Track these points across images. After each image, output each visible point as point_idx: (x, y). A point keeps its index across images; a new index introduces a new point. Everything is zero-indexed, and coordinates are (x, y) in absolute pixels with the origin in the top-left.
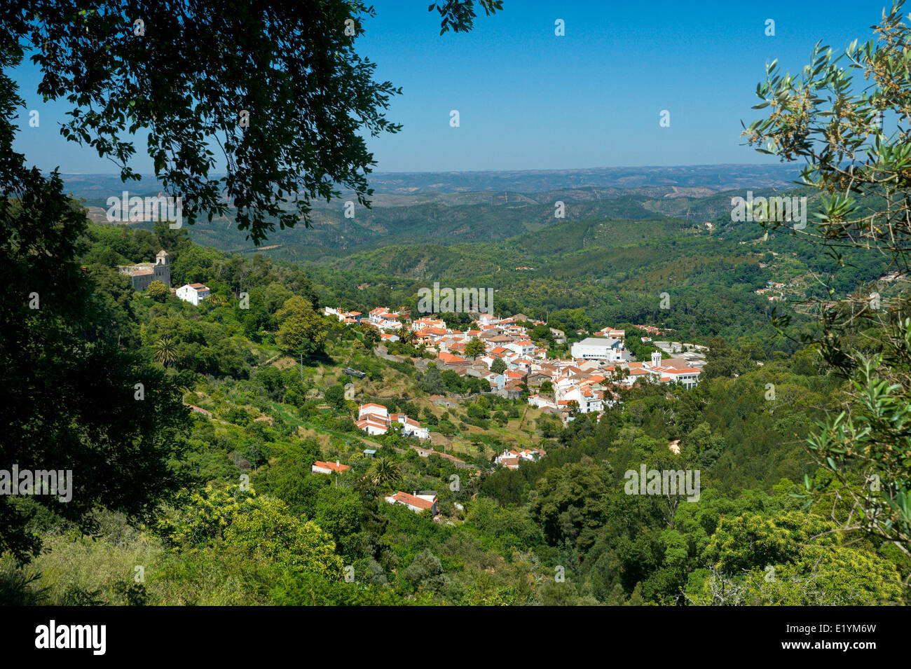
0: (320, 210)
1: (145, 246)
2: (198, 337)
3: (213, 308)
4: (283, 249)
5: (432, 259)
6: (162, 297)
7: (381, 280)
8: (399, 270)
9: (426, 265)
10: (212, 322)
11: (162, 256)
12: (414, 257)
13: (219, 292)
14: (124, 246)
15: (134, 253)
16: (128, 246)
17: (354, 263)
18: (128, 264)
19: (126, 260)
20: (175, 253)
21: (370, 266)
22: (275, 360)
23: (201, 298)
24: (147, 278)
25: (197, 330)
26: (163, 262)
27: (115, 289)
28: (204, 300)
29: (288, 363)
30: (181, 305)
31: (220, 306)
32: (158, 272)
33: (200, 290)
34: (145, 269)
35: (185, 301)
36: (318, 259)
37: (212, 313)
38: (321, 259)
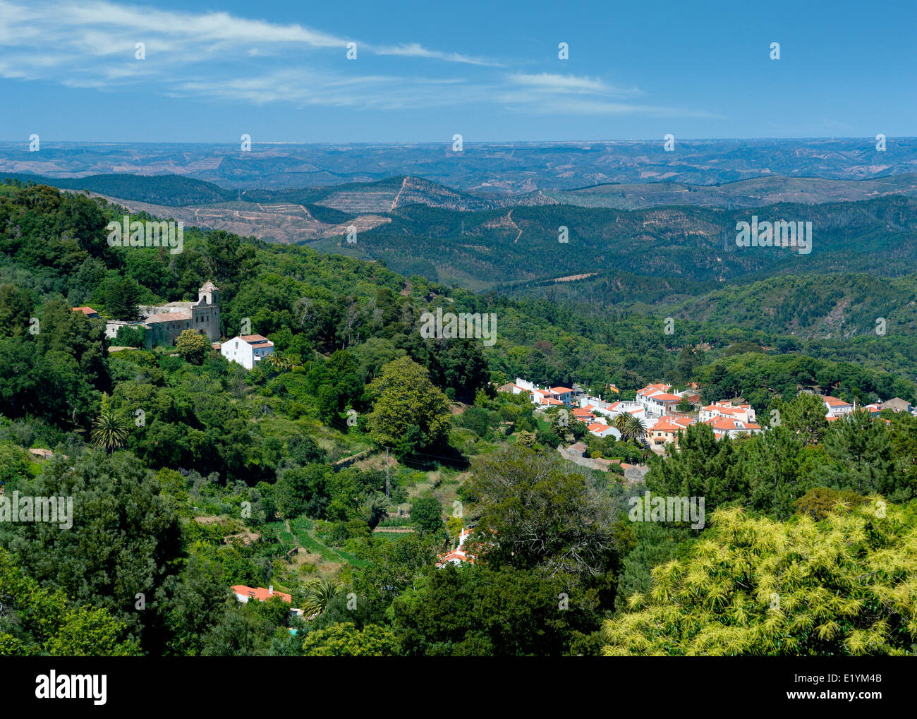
0: (684, 209)
1: (188, 275)
2: (184, 414)
3: (276, 374)
4: (599, 281)
5: (858, 301)
6: (197, 356)
7: (732, 338)
8: (795, 320)
9: (847, 311)
10: (270, 396)
11: (207, 291)
12: (823, 297)
13: (290, 349)
14: (153, 275)
15: (172, 284)
16: (160, 274)
17: (714, 306)
18: (157, 303)
19: (156, 297)
20: (232, 286)
21: (743, 312)
22: (362, 459)
23: (258, 359)
24: (179, 325)
25: (183, 404)
26: (209, 301)
27: (79, 339)
28: (264, 360)
29: (384, 463)
30: (223, 369)
31: (289, 370)
32: (199, 316)
33: (257, 346)
34: (180, 311)
35: (234, 362)
36: (661, 299)
37: (272, 383)
38: (667, 299)
